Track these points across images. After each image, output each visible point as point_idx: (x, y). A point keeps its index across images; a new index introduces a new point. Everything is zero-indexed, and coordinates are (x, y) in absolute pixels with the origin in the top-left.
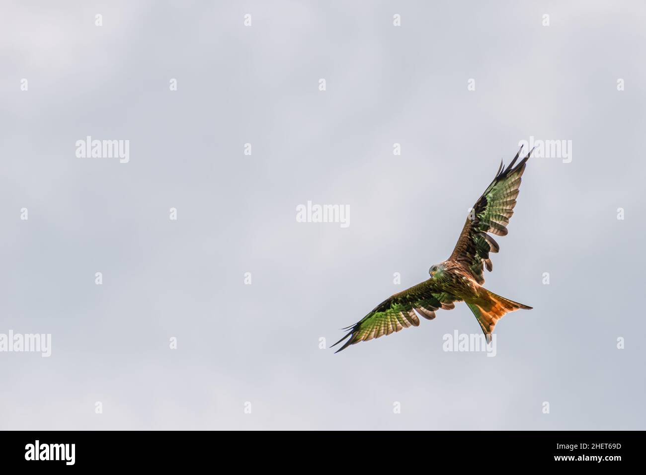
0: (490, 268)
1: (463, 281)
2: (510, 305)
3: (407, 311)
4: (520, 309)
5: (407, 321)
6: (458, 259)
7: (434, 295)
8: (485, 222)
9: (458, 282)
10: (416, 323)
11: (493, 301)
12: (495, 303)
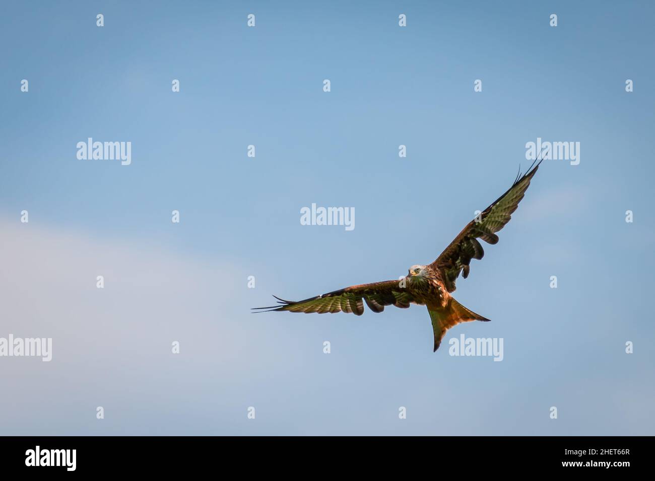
0: (466, 275)
1: (437, 292)
2: (467, 316)
3: (357, 300)
4: (475, 321)
5: (350, 308)
6: (440, 265)
7: (394, 292)
8: (480, 229)
9: (433, 292)
10: (359, 312)
11: (453, 310)
12: (454, 312)
